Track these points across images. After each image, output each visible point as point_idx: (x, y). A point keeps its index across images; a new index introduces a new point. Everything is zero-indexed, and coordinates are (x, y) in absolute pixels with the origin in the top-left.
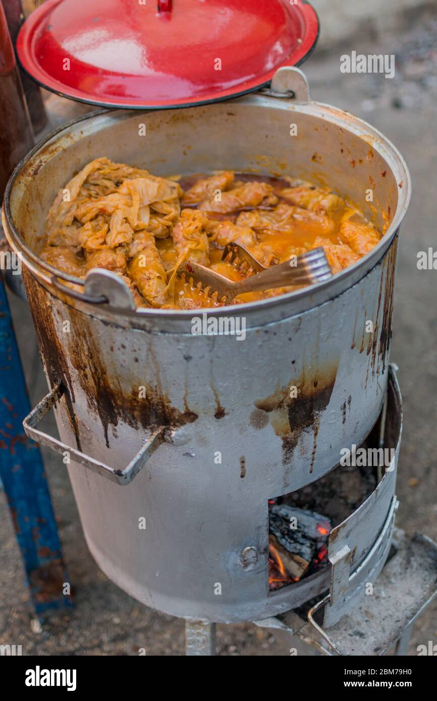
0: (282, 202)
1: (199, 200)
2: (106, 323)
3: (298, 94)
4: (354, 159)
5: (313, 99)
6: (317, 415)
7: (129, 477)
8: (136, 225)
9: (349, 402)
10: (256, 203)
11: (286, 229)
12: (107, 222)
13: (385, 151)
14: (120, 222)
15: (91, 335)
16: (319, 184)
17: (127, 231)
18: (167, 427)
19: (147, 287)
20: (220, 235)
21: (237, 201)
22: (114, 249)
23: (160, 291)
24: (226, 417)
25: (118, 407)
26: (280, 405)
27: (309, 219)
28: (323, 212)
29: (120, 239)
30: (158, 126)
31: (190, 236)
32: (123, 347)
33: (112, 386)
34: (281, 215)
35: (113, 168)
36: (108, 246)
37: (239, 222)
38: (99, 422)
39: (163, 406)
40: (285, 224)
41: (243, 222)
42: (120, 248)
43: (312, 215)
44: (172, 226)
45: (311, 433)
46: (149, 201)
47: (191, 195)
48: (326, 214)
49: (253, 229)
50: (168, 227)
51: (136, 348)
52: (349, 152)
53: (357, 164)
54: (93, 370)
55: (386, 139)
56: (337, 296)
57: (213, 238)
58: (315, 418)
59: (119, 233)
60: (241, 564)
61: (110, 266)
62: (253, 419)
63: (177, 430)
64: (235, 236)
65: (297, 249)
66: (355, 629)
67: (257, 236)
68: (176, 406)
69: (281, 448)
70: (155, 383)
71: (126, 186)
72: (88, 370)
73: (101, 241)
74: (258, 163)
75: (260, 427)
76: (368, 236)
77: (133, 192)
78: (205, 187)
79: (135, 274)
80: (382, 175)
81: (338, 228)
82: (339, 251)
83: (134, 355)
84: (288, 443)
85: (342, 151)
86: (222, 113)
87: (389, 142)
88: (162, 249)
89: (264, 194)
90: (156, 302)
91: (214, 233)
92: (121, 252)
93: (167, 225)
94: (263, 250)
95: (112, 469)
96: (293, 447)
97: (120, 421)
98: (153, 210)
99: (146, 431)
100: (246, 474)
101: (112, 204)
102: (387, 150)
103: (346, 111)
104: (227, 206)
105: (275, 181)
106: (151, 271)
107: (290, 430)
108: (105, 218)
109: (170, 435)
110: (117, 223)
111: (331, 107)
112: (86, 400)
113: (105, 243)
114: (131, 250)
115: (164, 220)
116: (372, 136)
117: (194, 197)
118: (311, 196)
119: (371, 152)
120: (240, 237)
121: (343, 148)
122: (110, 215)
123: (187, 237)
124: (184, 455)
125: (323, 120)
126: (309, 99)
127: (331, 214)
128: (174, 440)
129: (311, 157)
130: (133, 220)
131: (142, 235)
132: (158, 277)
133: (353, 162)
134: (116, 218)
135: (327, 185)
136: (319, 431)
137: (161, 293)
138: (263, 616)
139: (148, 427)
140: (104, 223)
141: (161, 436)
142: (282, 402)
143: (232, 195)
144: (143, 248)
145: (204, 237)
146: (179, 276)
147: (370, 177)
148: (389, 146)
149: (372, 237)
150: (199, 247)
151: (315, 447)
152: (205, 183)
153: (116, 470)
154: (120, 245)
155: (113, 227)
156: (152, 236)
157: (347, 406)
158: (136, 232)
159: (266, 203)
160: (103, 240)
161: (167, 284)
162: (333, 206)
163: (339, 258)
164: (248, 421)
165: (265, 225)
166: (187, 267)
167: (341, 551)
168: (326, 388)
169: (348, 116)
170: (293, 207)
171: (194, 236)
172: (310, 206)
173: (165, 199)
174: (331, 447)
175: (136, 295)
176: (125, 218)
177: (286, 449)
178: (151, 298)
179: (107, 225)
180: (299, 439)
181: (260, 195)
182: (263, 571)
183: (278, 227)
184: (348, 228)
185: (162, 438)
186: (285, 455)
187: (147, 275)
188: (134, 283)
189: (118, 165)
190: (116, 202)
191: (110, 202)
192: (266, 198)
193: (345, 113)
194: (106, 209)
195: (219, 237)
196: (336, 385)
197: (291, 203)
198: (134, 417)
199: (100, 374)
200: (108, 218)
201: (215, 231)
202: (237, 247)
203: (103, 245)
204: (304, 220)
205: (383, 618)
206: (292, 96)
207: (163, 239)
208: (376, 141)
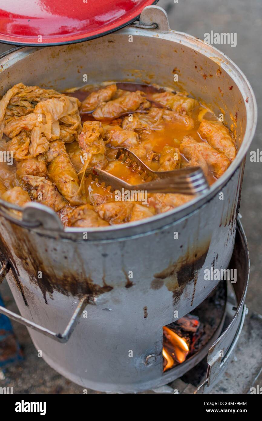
0: (154, 105)
1: (93, 108)
2: (41, 235)
3: (161, 26)
4: (206, 74)
5: (172, 28)
6: (196, 272)
7: (67, 338)
8: (50, 138)
9: (217, 258)
10: (135, 108)
11: (159, 128)
12: (28, 136)
13: (231, 71)
14: (38, 137)
15: (29, 241)
16: (179, 88)
17: (44, 142)
18: (90, 295)
19: (65, 190)
20: (113, 139)
21: (121, 108)
22: (36, 158)
23: (75, 192)
24: (134, 286)
25: (53, 284)
26: (172, 274)
27: (175, 119)
28: (184, 113)
29: (40, 150)
30: (58, 55)
31: (92, 144)
32: (55, 250)
33: (48, 271)
34: (154, 117)
35: (28, 92)
36: (31, 156)
37: (125, 126)
38: (39, 290)
39: (87, 283)
40: (158, 125)
41: (128, 125)
42: (40, 157)
43: (177, 115)
44: (77, 133)
45: (192, 284)
46: (58, 117)
47: (87, 105)
48: (187, 114)
49: (135, 130)
50: (74, 135)
51: (65, 250)
52: (202, 68)
53: (208, 78)
54: (32, 261)
55: (231, 62)
56: (212, 199)
57: (108, 141)
58: (195, 275)
59: (39, 145)
60: (144, 363)
61: (35, 172)
62: (153, 285)
63: (98, 297)
64: (124, 139)
65: (172, 149)
66: (220, 386)
67: (139, 136)
68: (97, 283)
69: (172, 297)
70: (81, 271)
71: (40, 108)
72: (28, 260)
73: (25, 152)
74: (132, 75)
75: (158, 289)
76: (220, 133)
77: (46, 113)
78: (96, 98)
79: (54, 177)
80: (229, 89)
81: (197, 125)
82: (202, 149)
83: (64, 255)
84: (177, 293)
85: (196, 67)
86: (104, 41)
87: (234, 64)
88: (71, 152)
89: (140, 102)
90: (73, 201)
91: (109, 137)
92: (41, 160)
93: (73, 133)
94: (145, 148)
95: (54, 334)
96: (180, 295)
97: (55, 291)
98: (61, 122)
99: (75, 297)
100: (148, 316)
101: (31, 123)
102: (232, 70)
103: (198, 38)
104: (114, 112)
105: (146, 88)
106: (67, 175)
107: (178, 286)
108: (26, 133)
109: (93, 300)
110: (36, 137)
111: (186, 35)
112: (28, 277)
113: (29, 153)
114: (49, 157)
115: (70, 130)
116: (220, 58)
117: (89, 106)
118: (174, 100)
119: (219, 70)
120: (128, 139)
121: (196, 65)
122: (31, 131)
123: (90, 145)
124: (103, 310)
125: (181, 44)
126: (169, 29)
127: (190, 114)
128: (96, 303)
129: (173, 70)
130: (48, 134)
131: (55, 144)
132: (72, 180)
133: (205, 76)
134: (35, 134)
135: (185, 90)
136: (197, 282)
137: (76, 193)
138: (159, 386)
139: (76, 295)
140: (26, 137)
141: (86, 301)
142: (173, 271)
143: (116, 103)
144: (57, 154)
145: (102, 142)
146: (87, 175)
147: (219, 88)
148: (234, 67)
149: (224, 134)
150: (100, 152)
151: (194, 291)
152: (97, 95)
153: (58, 334)
154: (41, 154)
155: (33, 141)
156: (63, 144)
157: (215, 260)
158: (51, 142)
159: (143, 108)
160: (27, 151)
161: (79, 185)
162: (191, 107)
163: (202, 154)
164: (149, 286)
165: (144, 126)
166: (93, 171)
167: (215, 356)
168: (202, 256)
169: (200, 42)
170: (162, 110)
171: (95, 143)
172: (175, 107)
173: (69, 113)
174: (204, 287)
175: (57, 195)
176: (42, 133)
177: (175, 297)
178: (69, 198)
179: (29, 139)
180: (184, 289)
181: (137, 102)
182: (159, 364)
183: (153, 127)
184: (206, 127)
185: (87, 302)
186: (175, 300)
187: (64, 179)
188: (54, 184)
189: (31, 88)
190: (34, 122)
191: (29, 120)
192: (142, 103)
193: (197, 39)
194: (27, 127)
195: (112, 140)
196: (209, 251)
197: (160, 107)
198: (65, 290)
199: (38, 265)
200: (29, 133)
201: (109, 135)
202: (128, 152)
203: (28, 155)
204: (171, 120)
205: (237, 376)
206: (156, 27)
207: (70, 143)
208: (223, 62)
